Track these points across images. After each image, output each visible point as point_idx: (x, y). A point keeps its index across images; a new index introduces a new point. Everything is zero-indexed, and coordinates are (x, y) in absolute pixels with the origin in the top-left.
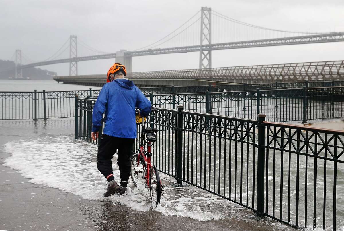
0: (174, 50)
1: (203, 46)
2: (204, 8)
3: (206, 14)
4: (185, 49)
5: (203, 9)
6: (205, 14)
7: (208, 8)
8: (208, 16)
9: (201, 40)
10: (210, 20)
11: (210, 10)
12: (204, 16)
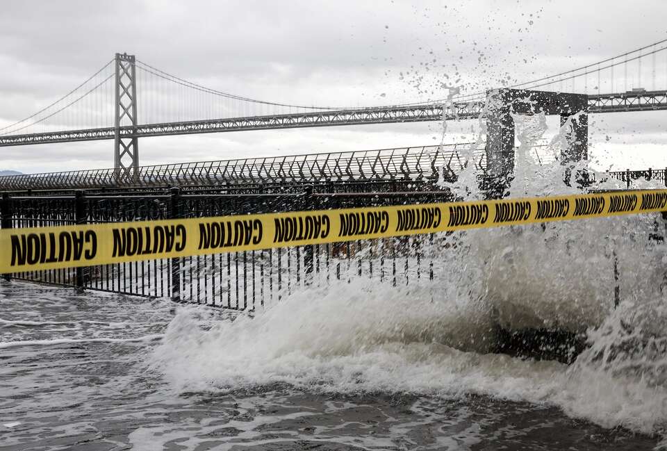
0: (63, 137)
1: (122, 129)
2: (122, 55)
3: (126, 67)
4: (85, 134)
5: (119, 58)
6: (123, 68)
7: (129, 56)
8: (130, 71)
9: (118, 118)
10: (133, 79)
11: (132, 59)
12: (121, 71)
